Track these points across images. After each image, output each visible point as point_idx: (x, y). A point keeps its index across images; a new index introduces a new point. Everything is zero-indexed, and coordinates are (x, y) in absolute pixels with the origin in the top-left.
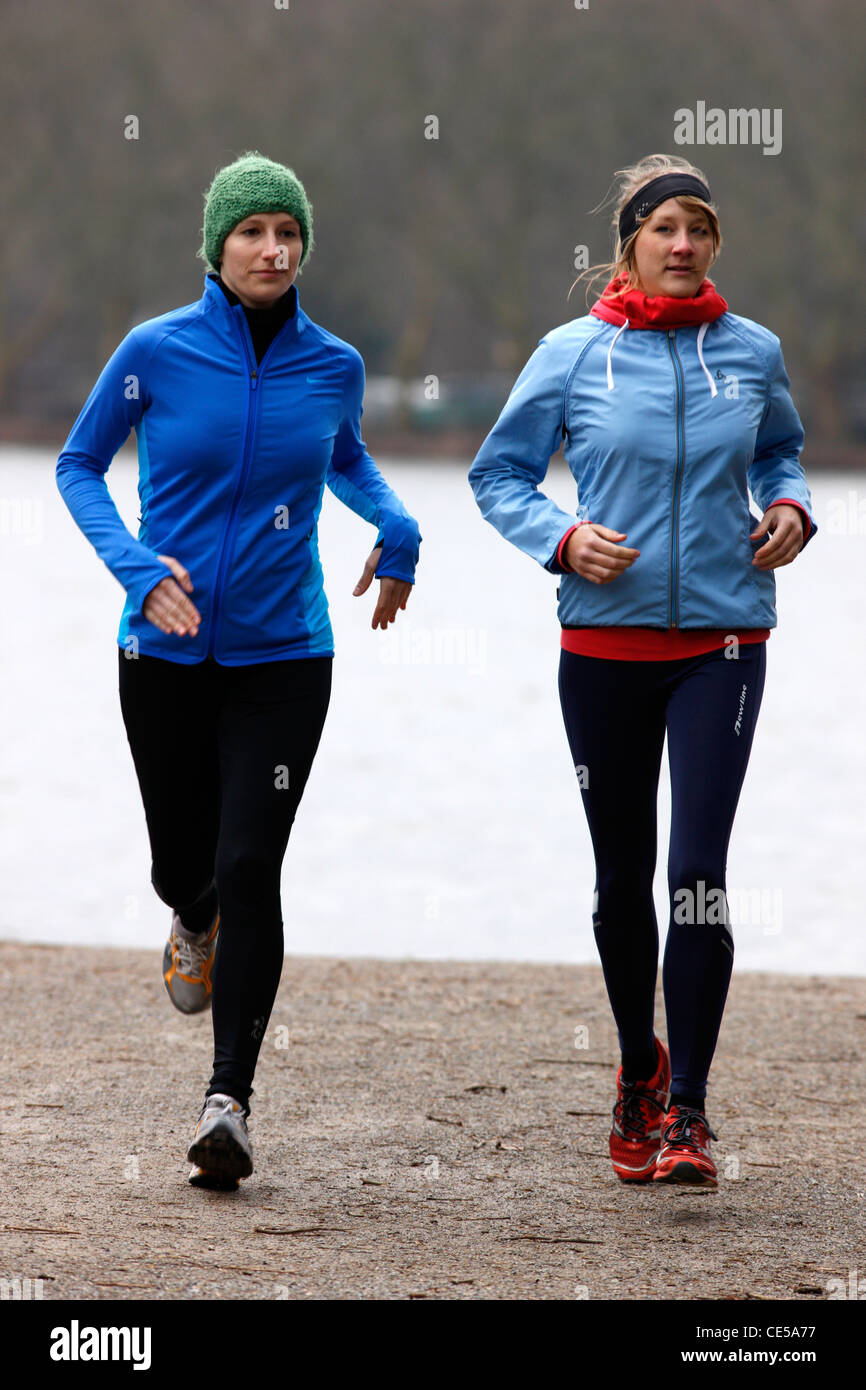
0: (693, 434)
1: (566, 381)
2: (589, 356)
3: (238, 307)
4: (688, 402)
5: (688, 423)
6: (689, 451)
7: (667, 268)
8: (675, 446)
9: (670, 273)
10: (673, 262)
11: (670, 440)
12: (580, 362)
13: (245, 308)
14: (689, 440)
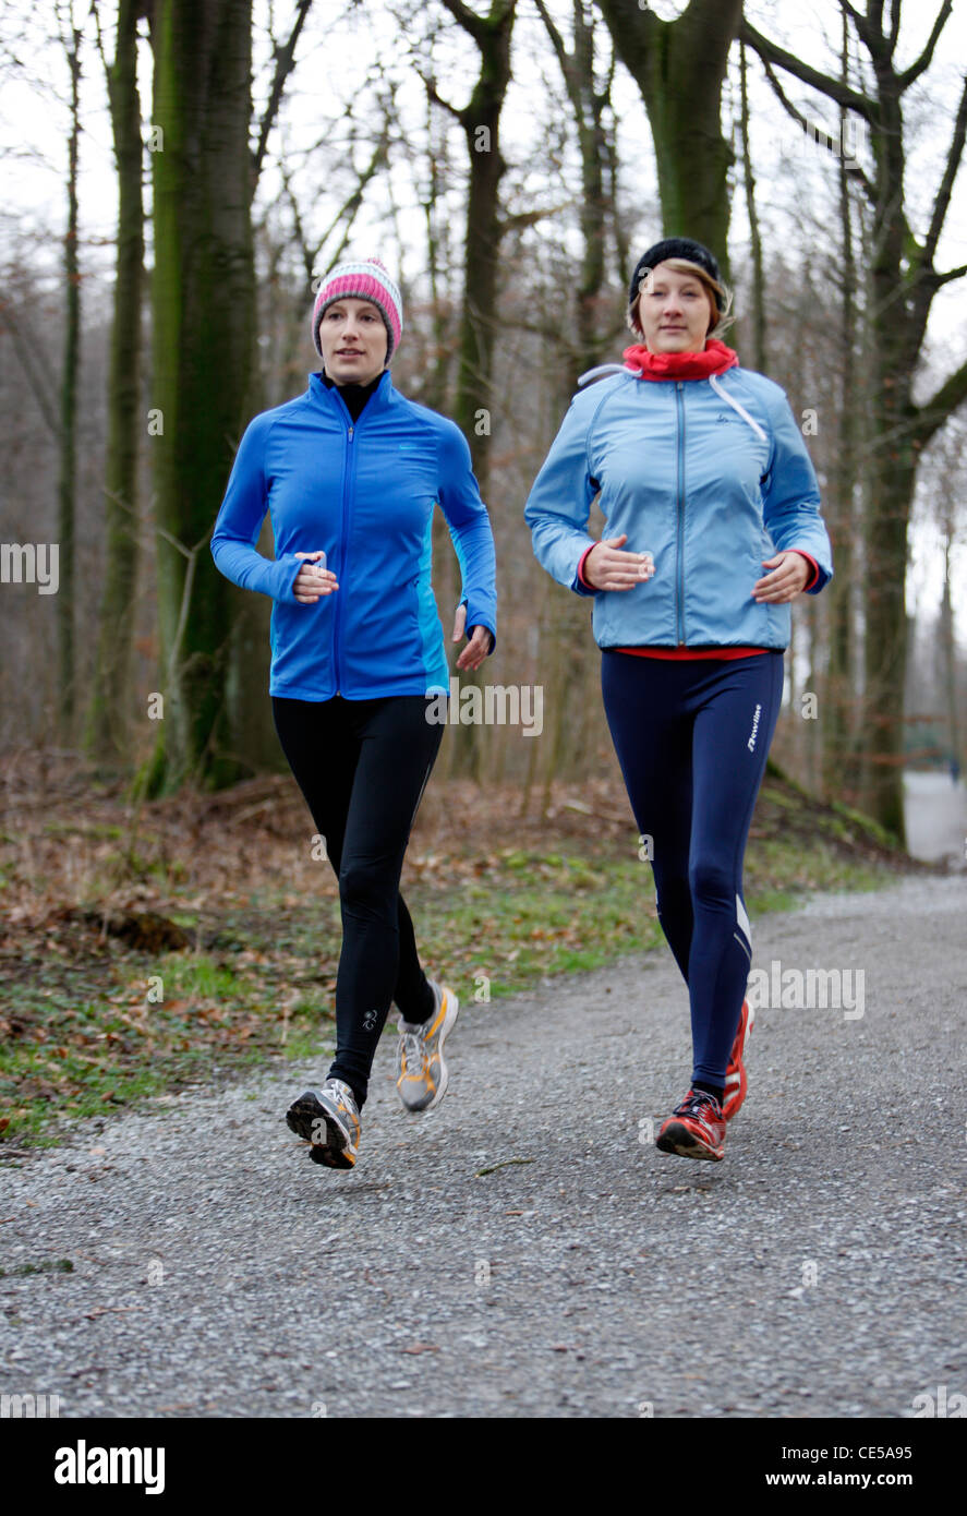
0: (692, 469)
1: (587, 434)
2: (607, 405)
3: (334, 390)
4: (688, 442)
5: (687, 459)
6: (688, 483)
7: (661, 328)
8: (675, 480)
9: (663, 332)
10: (665, 321)
11: (672, 474)
12: (596, 417)
13: (339, 388)
14: (690, 474)
